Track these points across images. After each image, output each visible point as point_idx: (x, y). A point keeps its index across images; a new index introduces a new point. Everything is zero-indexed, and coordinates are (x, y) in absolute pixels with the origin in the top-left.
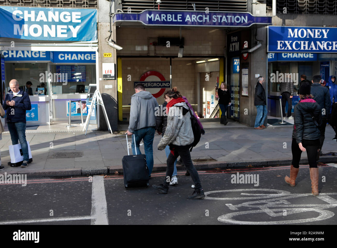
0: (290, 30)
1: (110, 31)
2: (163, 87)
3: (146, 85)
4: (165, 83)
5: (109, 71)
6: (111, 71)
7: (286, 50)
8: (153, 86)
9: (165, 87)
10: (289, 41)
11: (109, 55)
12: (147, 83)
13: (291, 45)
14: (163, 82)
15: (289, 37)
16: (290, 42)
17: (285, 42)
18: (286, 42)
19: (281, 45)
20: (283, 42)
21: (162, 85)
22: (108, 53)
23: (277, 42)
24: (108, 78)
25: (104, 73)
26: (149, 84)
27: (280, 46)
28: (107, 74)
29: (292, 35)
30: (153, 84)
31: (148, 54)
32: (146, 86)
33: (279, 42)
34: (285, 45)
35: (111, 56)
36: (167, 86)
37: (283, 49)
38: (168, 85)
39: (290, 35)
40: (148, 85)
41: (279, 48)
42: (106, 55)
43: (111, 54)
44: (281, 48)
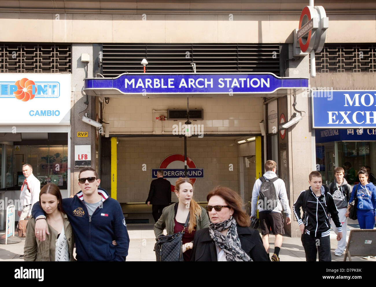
0: (347, 96)
1: (86, 102)
2: (192, 176)
3: (169, 173)
4: (195, 170)
5: (84, 156)
6: (86, 156)
7: (342, 124)
8: (178, 175)
9: (195, 176)
10: (346, 112)
11: (84, 134)
12: (170, 172)
13: (350, 117)
14: (193, 170)
15: (346, 105)
16: (348, 112)
17: (339, 114)
18: (342, 113)
19: (334, 117)
20: (337, 112)
21: (190, 174)
22: (83, 132)
23: (328, 113)
24: (82, 165)
25: (76, 159)
26: (172, 172)
27: (333, 119)
28: (81, 160)
29: (351, 103)
30: (178, 173)
31: (153, 132)
32: (169, 175)
33: (330, 113)
34: (340, 118)
35: (87, 136)
36: (198, 175)
37: (337, 123)
38: (200, 173)
39: (348, 103)
40: (171, 174)
41: (330, 122)
42: (81, 135)
43: (87, 132)
44: (333, 121)
